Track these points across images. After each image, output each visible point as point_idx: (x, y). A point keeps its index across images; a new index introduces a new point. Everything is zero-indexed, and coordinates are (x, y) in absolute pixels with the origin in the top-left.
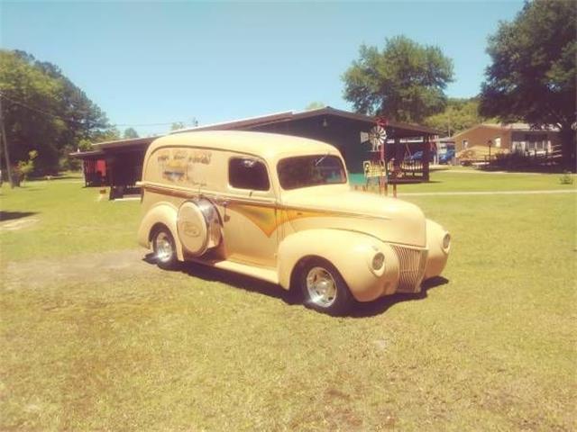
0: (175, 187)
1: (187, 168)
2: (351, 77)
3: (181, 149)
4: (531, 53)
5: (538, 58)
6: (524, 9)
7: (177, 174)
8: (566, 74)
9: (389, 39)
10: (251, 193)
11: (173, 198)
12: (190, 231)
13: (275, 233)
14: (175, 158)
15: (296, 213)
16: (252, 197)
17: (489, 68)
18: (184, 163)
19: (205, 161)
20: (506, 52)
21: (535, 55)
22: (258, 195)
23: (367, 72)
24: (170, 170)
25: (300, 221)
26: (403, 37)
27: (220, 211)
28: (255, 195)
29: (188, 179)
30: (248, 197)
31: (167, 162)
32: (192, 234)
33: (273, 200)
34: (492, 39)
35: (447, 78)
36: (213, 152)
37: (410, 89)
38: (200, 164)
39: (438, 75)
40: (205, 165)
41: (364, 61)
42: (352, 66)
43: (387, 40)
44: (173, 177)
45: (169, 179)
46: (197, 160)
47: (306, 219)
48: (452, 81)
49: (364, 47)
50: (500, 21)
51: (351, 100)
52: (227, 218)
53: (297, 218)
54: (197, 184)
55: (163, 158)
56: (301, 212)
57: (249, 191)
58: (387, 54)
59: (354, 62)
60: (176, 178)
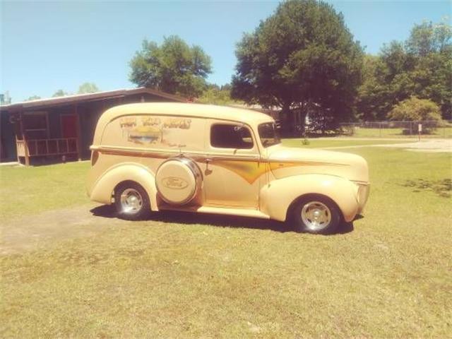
0: (145, 149)
1: (162, 133)
2: (137, 64)
3: (152, 117)
4: (268, 57)
5: (273, 61)
6: (260, 26)
7: (148, 138)
8: (293, 73)
9: (167, 37)
10: (235, 152)
11: (141, 158)
12: (175, 184)
13: (257, 181)
14: (145, 124)
15: (278, 164)
16: (236, 154)
17: (238, 66)
18: (156, 129)
19: (184, 127)
20: (250, 55)
21: (270, 58)
22: (242, 152)
23: (149, 61)
24: (138, 135)
25: (282, 170)
26: (176, 37)
27: (201, 167)
28: (239, 153)
29: (162, 141)
30: (232, 154)
31: (134, 128)
32: (176, 187)
33: (257, 156)
34: (238, 45)
35: (207, 70)
36: (193, 119)
37: (184, 76)
38: (178, 129)
39: (201, 68)
40: (185, 130)
41: (145, 53)
42: (136, 56)
43: (164, 37)
44: (143, 140)
45: (136, 142)
46: (172, 126)
47: (288, 168)
48: (211, 72)
49: (146, 42)
50: (244, 33)
51: (137, 82)
52: (208, 172)
53: (279, 168)
54: (175, 145)
55: (129, 125)
56: (282, 163)
57: (233, 150)
58: (165, 49)
59: (137, 53)
60: (147, 142)
